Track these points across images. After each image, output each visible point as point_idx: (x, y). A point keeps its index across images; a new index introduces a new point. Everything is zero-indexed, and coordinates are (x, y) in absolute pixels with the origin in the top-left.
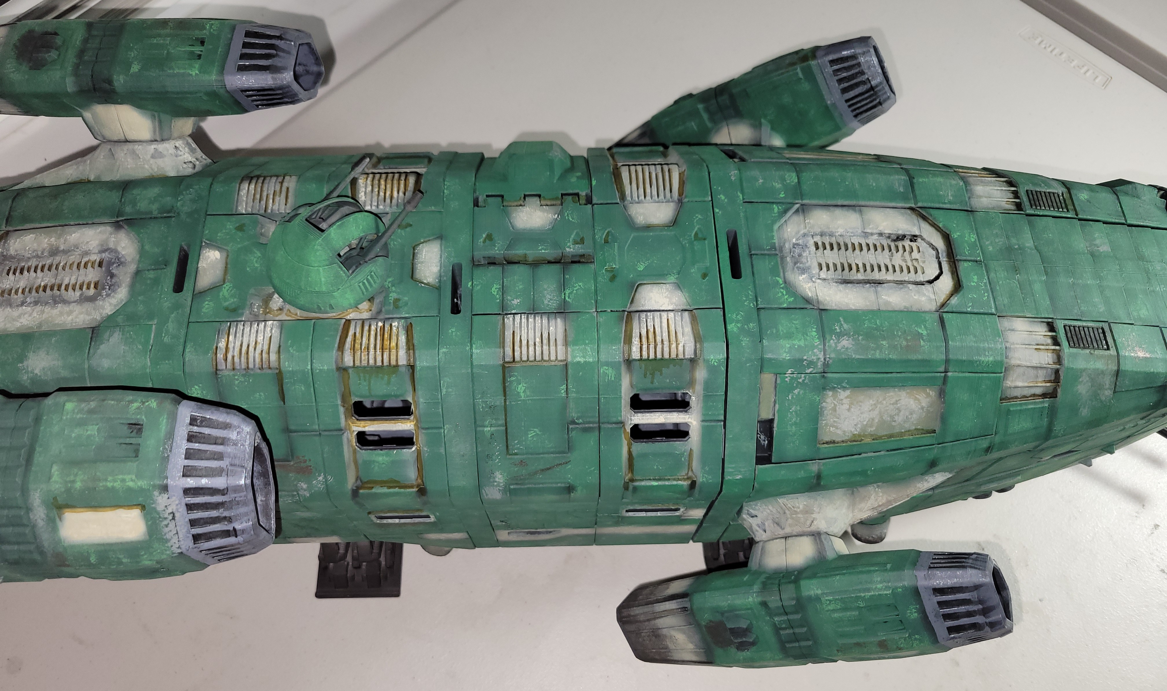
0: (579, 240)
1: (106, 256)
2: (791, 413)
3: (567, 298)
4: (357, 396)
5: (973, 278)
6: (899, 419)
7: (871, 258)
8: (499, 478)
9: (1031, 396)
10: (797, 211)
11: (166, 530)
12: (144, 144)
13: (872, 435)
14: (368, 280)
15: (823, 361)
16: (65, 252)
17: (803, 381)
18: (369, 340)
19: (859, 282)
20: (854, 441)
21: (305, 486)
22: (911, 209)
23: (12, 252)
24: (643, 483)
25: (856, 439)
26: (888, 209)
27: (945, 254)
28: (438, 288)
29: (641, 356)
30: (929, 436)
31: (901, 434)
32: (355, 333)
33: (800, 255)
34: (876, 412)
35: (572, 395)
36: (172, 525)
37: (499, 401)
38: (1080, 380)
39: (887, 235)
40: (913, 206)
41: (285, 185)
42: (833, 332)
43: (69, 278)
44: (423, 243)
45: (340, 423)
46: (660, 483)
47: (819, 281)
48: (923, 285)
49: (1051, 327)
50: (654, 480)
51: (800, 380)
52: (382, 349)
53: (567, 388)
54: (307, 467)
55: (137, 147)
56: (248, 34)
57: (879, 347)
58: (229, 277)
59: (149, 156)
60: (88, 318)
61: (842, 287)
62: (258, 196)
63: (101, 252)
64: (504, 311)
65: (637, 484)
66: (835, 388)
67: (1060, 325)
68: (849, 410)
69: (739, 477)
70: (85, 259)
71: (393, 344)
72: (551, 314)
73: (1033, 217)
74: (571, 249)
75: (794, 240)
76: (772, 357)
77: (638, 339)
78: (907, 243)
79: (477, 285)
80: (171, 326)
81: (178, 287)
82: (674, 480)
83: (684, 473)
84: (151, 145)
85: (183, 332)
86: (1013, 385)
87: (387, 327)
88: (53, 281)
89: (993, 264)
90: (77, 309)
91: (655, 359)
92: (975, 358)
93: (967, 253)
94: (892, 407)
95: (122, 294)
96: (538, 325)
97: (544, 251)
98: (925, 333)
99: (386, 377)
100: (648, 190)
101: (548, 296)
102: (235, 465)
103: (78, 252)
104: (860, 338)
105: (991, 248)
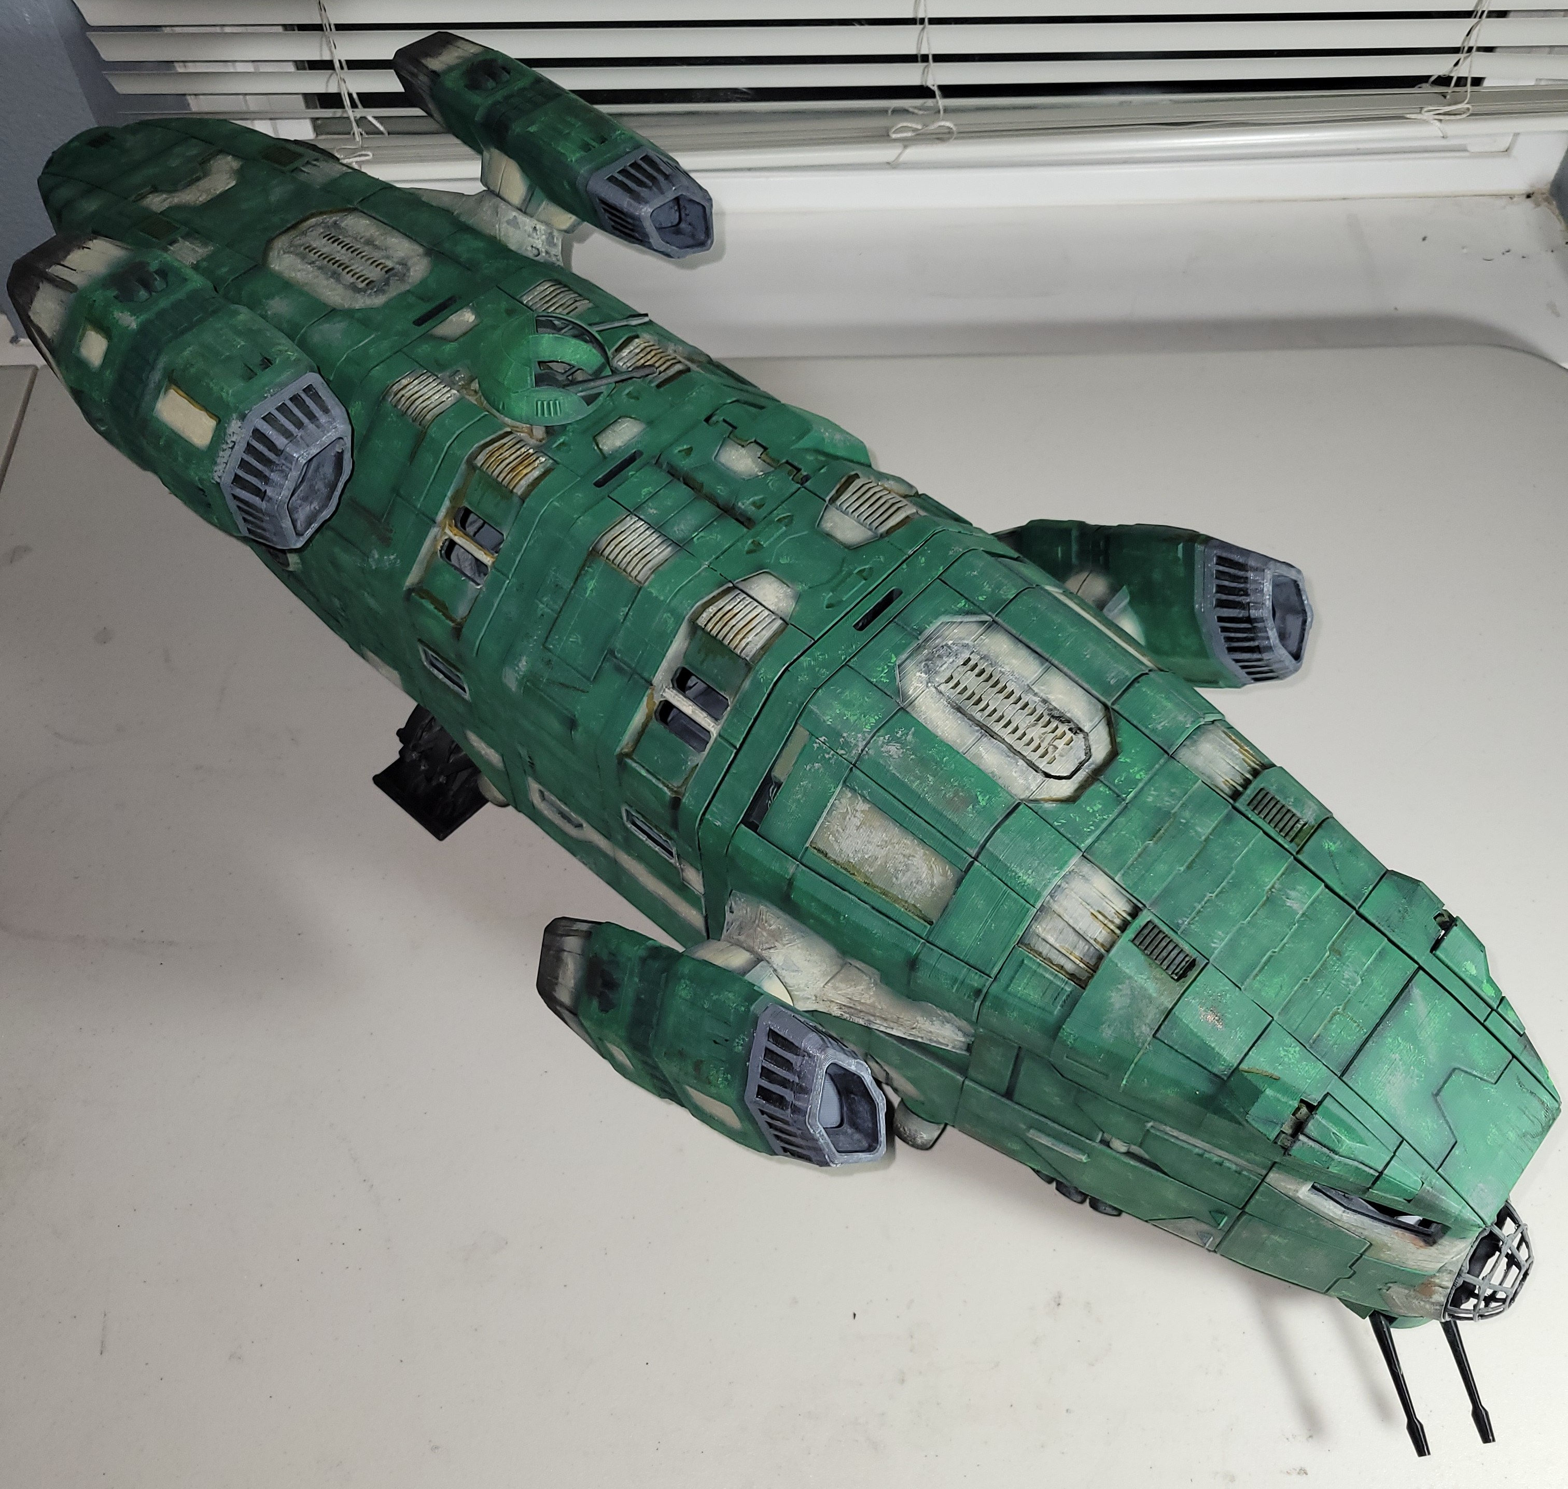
0: (758, 504)
1: (399, 267)
2: (800, 786)
3: (695, 539)
4: (470, 503)
5: (1095, 805)
6: (903, 879)
7: (1009, 710)
8: (523, 664)
9: (1057, 965)
10: (983, 623)
11: (221, 454)
12: (510, 207)
13: (866, 877)
14: (549, 404)
15: (860, 752)
16: (377, 247)
17: (830, 758)
18: (510, 456)
19: (971, 719)
20: (846, 869)
21: (376, 556)
22: (1106, 706)
23: (343, 225)
24: (634, 765)
25: (849, 869)
26: (1080, 689)
27: (1093, 766)
28: (604, 457)
29: (705, 625)
30: (922, 924)
31: (896, 900)
32: (505, 444)
33: (940, 657)
34: (884, 852)
35: (628, 623)
36: (228, 452)
37: (567, 584)
38: (1120, 986)
39: (1051, 707)
40: (1109, 704)
41: (577, 304)
42: (892, 732)
43: (358, 266)
44: (632, 418)
45: (437, 514)
46: (650, 777)
47: (934, 690)
48: (1036, 771)
49: (1135, 912)
50: (648, 771)
51: (827, 756)
52: (513, 470)
53: (627, 613)
54: (390, 538)
55: (503, 205)
56: (646, 159)
57: (923, 780)
58: (462, 339)
59: (506, 219)
60: (340, 301)
61: (949, 709)
62: (548, 298)
63: (399, 263)
64: (635, 511)
65: (629, 761)
66: (855, 790)
67: (1145, 917)
68: (858, 828)
69: (718, 823)
70: (383, 261)
71: (525, 472)
72: (667, 539)
73: (1239, 815)
74: (745, 505)
75: (950, 642)
76: (815, 710)
77: (715, 609)
78: (1063, 728)
79: (637, 477)
80: (385, 344)
81: (419, 322)
82: (664, 783)
83: (676, 784)
84: (513, 211)
85: (388, 354)
86: (1043, 935)
87: (534, 457)
88: (346, 261)
89: (1134, 813)
90: (340, 289)
91: (715, 638)
92: (1014, 867)
93: (1116, 781)
94: (901, 858)
95: (379, 301)
96: (649, 540)
97: (721, 490)
98: (983, 803)
99: (499, 498)
100: (862, 509)
101: (682, 527)
102: (303, 440)
103: (384, 253)
104: (913, 757)
105: (1150, 799)
